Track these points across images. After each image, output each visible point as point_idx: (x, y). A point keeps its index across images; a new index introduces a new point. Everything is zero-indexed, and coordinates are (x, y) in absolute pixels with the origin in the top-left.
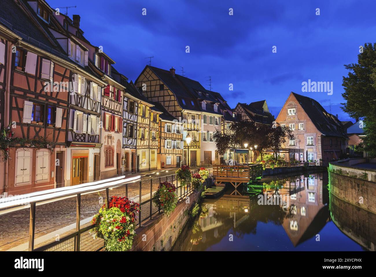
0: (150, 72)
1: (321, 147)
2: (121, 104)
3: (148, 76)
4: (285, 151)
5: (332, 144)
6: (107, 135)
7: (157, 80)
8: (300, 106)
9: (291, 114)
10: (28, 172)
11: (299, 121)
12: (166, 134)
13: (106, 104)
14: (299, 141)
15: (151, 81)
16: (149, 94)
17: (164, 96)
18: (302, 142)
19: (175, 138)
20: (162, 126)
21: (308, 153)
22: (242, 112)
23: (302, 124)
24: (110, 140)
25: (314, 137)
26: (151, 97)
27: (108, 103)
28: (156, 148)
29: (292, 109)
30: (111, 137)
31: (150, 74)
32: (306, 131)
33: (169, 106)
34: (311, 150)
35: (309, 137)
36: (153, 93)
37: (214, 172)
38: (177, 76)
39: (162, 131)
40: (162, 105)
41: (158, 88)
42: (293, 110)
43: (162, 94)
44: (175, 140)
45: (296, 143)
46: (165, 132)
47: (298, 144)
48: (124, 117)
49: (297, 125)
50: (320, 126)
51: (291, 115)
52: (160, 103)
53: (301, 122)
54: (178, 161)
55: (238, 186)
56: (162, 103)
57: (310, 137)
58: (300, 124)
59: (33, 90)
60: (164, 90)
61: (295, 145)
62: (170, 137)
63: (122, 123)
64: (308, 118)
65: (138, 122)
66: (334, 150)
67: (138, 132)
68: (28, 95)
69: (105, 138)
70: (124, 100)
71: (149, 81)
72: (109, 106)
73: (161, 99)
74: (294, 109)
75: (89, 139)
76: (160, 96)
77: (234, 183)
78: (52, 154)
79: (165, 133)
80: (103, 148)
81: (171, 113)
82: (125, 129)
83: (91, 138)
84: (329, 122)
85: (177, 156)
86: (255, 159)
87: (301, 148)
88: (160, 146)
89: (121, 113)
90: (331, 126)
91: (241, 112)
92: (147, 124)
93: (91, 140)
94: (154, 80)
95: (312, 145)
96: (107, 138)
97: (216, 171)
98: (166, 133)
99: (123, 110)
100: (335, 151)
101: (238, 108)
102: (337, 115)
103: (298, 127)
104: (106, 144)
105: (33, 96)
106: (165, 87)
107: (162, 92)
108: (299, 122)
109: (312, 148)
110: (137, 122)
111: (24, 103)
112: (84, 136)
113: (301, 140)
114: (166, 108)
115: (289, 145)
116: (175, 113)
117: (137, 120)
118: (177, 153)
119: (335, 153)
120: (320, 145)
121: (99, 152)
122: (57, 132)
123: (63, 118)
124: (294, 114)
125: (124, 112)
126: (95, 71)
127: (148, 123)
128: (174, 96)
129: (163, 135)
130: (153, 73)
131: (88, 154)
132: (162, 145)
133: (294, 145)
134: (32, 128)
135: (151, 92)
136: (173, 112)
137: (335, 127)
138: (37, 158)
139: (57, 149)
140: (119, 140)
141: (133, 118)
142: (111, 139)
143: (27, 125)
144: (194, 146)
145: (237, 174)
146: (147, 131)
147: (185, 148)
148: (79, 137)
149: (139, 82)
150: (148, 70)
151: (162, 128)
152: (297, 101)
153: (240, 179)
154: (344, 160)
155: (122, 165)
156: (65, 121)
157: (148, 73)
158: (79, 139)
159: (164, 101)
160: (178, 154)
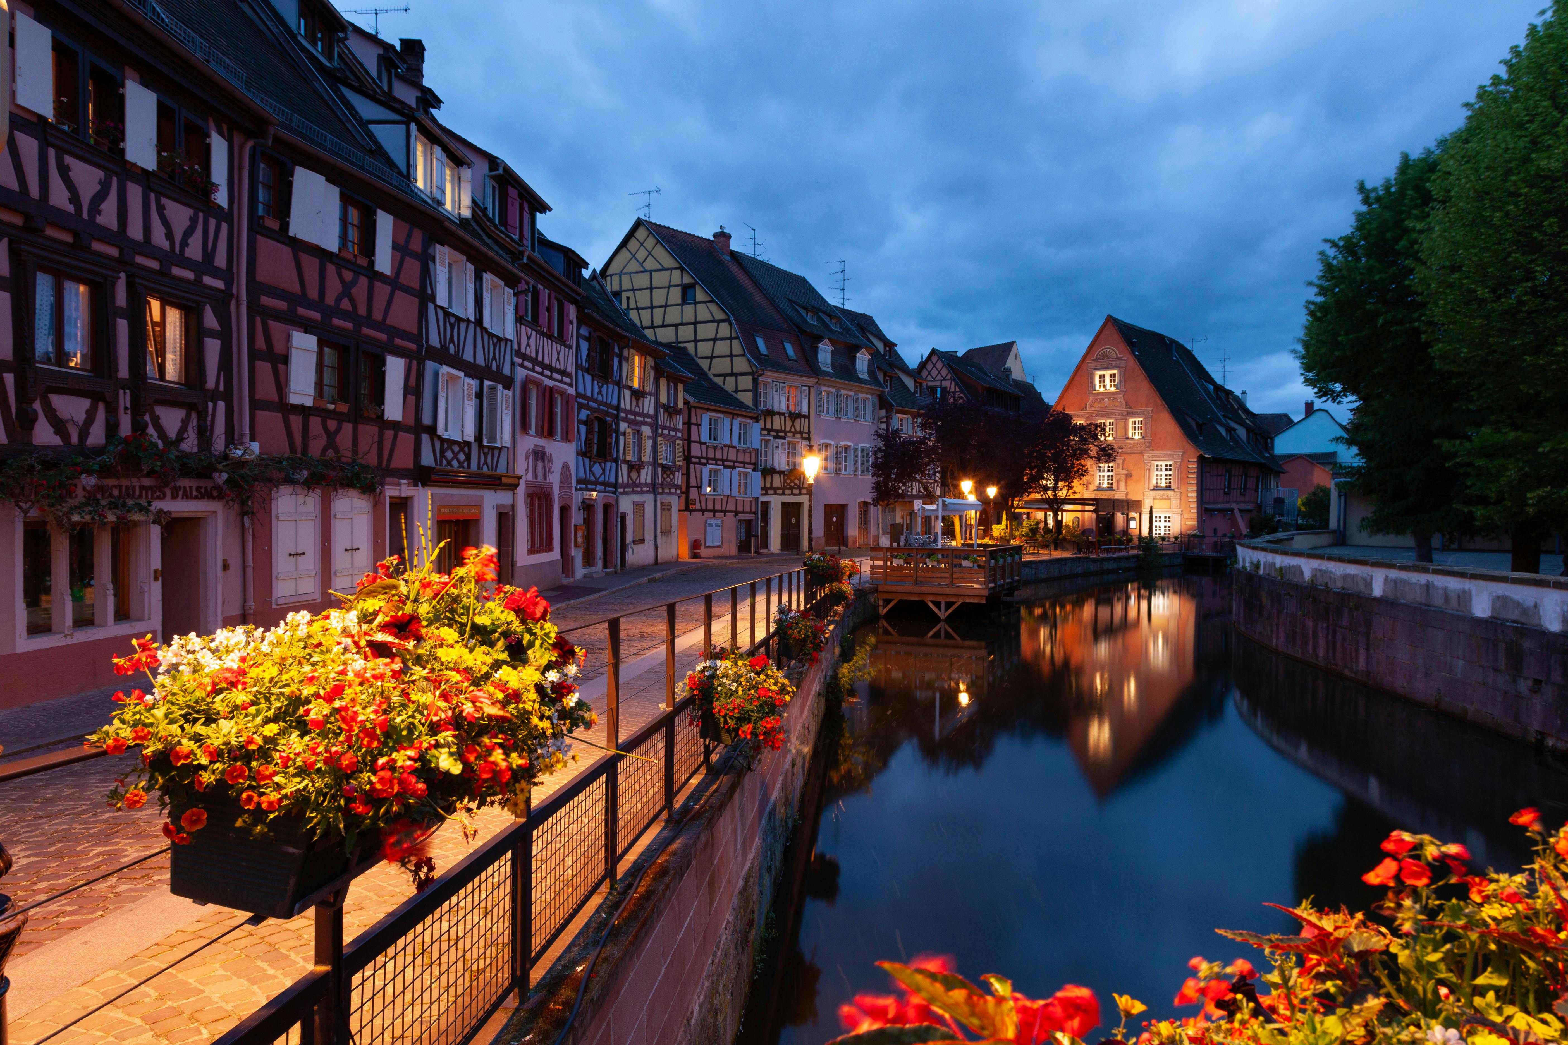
0: (650, 242)
1: (1195, 495)
2: (570, 347)
3: (642, 254)
4: (1079, 507)
5: (1229, 488)
6: (532, 447)
7: (671, 269)
8: (1131, 362)
9: (1104, 386)
10: (310, 562)
11: (1129, 410)
12: (704, 447)
13: (528, 345)
14: (1126, 475)
15: (651, 272)
16: (646, 314)
17: (695, 323)
18: (1135, 476)
19: (734, 462)
20: (693, 420)
21: (1154, 515)
22: (944, 379)
23: (1137, 420)
24: (540, 464)
25: (1175, 463)
26: (653, 327)
27: (532, 341)
28: (675, 494)
29: (1107, 373)
30: (544, 453)
31: (649, 247)
32: (1152, 442)
33: (712, 358)
34: (1164, 504)
35: (1159, 463)
36: (658, 312)
37: (873, 567)
38: (734, 255)
39: (695, 437)
40: (689, 355)
41: (676, 295)
42: (1111, 376)
43: (689, 316)
44: (733, 468)
45: (1118, 482)
46: (703, 440)
47: (1122, 485)
48: (581, 390)
49: (1121, 425)
50: (1194, 426)
51: (1102, 390)
52: (682, 345)
53: (1135, 415)
54: (743, 535)
55: (950, 611)
56: (690, 347)
57: (1164, 463)
58: (1131, 420)
59: (313, 293)
60: (696, 303)
61: (1115, 487)
62: (719, 456)
63: (573, 408)
64: (1159, 401)
65: (622, 406)
66: (1234, 506)
67: (622, 438)
68: (301, 311)
69: (527, 458)
70: (579, 336)
71: (645, 271)
72: (537, 352)
73: (686, 333)
74: (1115, 372)
75: (482, 461)
76: (682, 324)
77: (937, 604)
78: (377, 504)
79: (701, 443)
80: (521, 491)
81: (719, 381)
82: (583, 429)
83: (486, 458)
84: (1224, 416)
85: (740, 521)
86: (987, 532)
87: (1133, 497)
88: (688, 486)
89: (569, 375)
90: (1230, 430)
91: (939, 377)
92: (648, 416)
93: (486, 463)
94: (664, 269)
95: (1168, 488)
96: (531, 459)
97: (879, 567)
98: (705, 443)
99: (578, 367)
100: (1241, 511)
101: (929, 366)
102: (1244, 393)
103: (1126, 429)
104: (530, 477)
105: (316, 316)
106: (700, 295)
107: (689, 309)
108: (1128, 414)
109: (1168, 498)
110: (617, 408)
111: (288, 338)
112: (466, 449)
113: (1134, 473)
114: (704, 364)
115: (1092, 487)
116: (733, 378)
117: (619, 401)
118: (740, 509)
119: (1238, 515)
120: (1195, 489)
121: (511, 502)
122: (389, 434)
123: (407, 391)
124: (1113, 389)
125: (580, 372)
126: (490, 237)
127: (652, 412)
128: (731, 325)
129: (696, 450)
130: (658, 245)
131: (480, 507)
132: (693, 482)
133: (1110, 488)
134: (315, 422)
135: (652, 308)
136: (725, 375)
137: (1242, 432)
138: (332, 519)
139: (391, 491)
140: (566, 466)
141: (609, 393)
142: (543, 461)
143: (301, 409)
144: (792, 488)
145: (947, 575)
146: (649, 437)
147: (766, 494)
148: (453, 452)
149: (611, 276)
150: (641, 233)
151: (694, 428)
152: (1123, 346)
153: (957, 591)
154: (1280, 535)
155: (576, 545)
156: (412, 398)
157: (642, 244)
158: (452, 459)
159: (696, 341)
160: (743, 512)
